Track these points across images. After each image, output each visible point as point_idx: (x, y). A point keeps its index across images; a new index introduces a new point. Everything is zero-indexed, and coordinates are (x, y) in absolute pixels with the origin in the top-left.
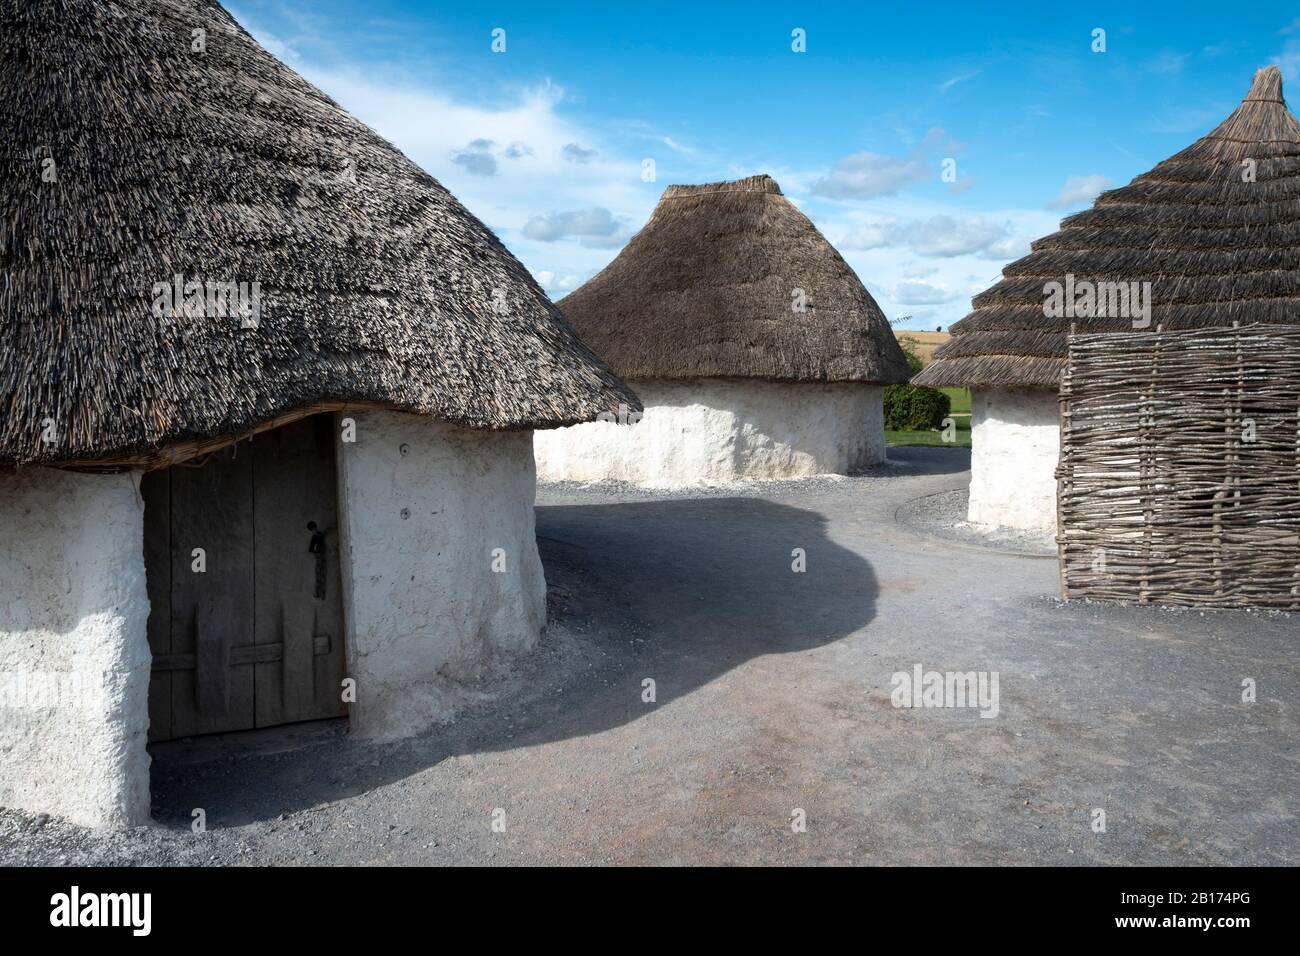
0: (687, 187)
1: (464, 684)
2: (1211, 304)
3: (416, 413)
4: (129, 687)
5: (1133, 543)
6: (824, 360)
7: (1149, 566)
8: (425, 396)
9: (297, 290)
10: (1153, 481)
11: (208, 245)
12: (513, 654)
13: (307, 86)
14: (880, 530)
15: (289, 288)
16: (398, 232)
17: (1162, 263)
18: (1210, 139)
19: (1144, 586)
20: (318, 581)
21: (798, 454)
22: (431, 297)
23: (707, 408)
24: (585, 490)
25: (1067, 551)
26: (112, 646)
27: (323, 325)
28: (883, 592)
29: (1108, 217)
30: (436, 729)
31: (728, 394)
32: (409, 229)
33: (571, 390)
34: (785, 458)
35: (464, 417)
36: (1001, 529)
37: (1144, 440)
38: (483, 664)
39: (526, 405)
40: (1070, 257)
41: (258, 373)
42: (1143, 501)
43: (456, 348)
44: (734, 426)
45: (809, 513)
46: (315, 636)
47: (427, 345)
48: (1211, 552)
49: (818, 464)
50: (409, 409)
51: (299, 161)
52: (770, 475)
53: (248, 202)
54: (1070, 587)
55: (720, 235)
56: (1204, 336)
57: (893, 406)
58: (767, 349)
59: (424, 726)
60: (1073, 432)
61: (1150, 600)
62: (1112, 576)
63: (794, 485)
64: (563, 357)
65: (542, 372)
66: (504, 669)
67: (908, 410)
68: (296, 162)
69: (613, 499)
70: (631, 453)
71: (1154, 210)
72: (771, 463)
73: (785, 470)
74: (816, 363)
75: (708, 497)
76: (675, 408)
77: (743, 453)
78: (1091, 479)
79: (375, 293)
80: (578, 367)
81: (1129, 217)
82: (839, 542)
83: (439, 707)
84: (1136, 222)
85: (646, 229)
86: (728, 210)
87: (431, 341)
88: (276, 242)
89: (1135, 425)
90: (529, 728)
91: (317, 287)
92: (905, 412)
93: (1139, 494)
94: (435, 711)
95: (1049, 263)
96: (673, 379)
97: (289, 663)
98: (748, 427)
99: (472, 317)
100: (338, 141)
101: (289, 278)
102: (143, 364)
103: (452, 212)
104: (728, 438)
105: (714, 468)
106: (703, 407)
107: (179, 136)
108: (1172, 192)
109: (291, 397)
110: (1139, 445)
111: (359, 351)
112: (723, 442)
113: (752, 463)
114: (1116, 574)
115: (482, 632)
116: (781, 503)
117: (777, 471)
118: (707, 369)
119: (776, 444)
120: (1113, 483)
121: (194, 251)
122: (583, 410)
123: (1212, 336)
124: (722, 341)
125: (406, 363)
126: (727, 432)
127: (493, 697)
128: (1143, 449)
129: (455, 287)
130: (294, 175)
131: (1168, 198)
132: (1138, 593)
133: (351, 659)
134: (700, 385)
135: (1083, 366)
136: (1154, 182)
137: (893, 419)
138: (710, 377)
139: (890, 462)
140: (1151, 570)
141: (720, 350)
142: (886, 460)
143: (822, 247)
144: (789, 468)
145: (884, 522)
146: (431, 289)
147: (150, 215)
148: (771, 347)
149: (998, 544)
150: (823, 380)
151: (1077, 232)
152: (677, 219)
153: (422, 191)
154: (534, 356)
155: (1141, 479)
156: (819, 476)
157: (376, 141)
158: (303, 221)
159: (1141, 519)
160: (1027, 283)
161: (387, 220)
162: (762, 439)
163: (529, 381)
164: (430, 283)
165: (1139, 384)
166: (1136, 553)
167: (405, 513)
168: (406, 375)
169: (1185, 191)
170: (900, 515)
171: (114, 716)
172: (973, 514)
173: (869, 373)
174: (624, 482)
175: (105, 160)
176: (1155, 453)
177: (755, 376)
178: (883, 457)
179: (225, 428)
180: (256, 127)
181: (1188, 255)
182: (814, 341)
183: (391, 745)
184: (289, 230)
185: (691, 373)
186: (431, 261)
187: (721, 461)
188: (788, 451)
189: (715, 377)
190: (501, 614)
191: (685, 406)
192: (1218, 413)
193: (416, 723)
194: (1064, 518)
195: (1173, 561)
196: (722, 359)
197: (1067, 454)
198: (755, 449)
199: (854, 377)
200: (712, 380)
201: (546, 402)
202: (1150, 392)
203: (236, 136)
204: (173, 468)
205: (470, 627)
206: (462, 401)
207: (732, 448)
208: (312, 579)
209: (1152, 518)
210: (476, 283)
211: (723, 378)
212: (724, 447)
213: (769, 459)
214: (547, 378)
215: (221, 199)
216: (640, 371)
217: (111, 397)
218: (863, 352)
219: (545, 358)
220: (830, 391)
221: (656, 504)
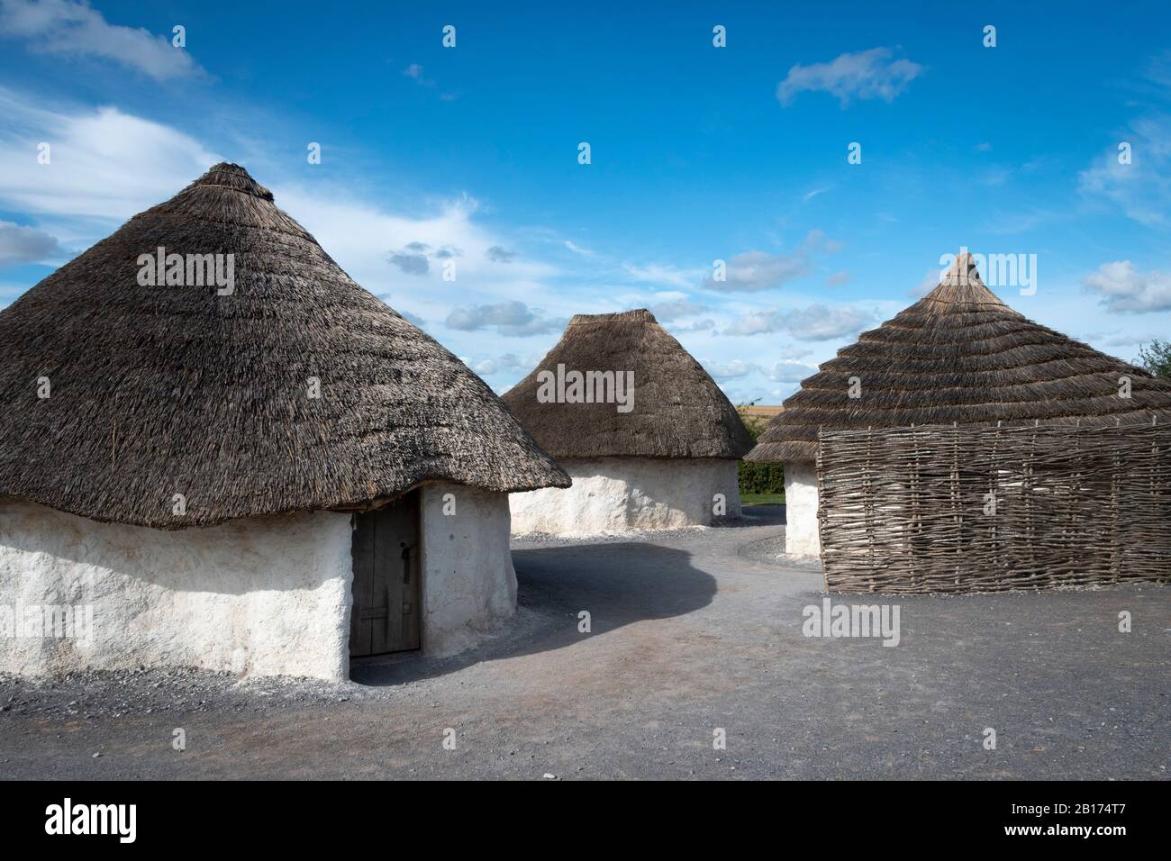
0: (588, 316)
1: (481, 631)
2: (919, 408)
3: (465, 485)
4: (346, 613)
5: (864, 556)
6: (689, 442)
7: (874, 570)
8: (469, 476)
9: (411, 427)
10: (872, 518)
11: (373, 407)
12: (503, 617)
13: (389, 308)
14: (726, 560)
15: (408, 426)
16: (448, 392)
17: (893, 382)
18: (927, 300)
19: (871, 582)
20: (406, 574)
21: (673, 511)
22: (467, 425)
23: (606, 478)
24: (518, 540)
25: (827, 563)
26: (340, 593)
27: (423, 443)
28: (719, 592)
29: (863, 350)
30: (468, 652)
31: (621, 468)
32: (452, 390)
33: (537, 471)
34: (664, 514)
35: (488, 486)
36: (806, 557)
37: (866, 494)
38: (489, 621)
39: (516, 479)
40: (840, 377)
41: (402, 467)
42: (867, 530)
43: (481, 451)
44: (626, 491)
45: (679, 551)
46: (404, 604)
47: (469, 451)
48: (908, 560)
49: (689, 518)
50: (462, 483)
51: (398, 357)
52: (653, 527)
53: (383, 383)
54: (830, 584)
55: (613, 353)
56: (896, 432)
57: (755, 474)
58: (648, 436)
59: (462, 650)
60: (825, 490)
61: (875, 590)
62: (853, 577)
63: (671, 534)
64: (531, 454)
65: (522, 462)
66: (500, 624)
67: (768, 476)
68: (398, 359)
69: (540, 546)
70: (551, 512)
71: (891, 347)
72: (653, 518)
73: (664, 522)
74: (683, 444)
75: (606, 542)
76: (582, 479)
77: (633, 511)
78: (837, 518)
79: (443, 426)
80: (538, 459)
81: (876, 351)
82: (697, 568)
83: (470, 641)
84: (879, 354)
85: (558, 346)
86: (618, 335)
87: (470, 448)
88: (400, 403)
89: (860, 485)
90: (517, 650)
91: (419, 424)
92: (765, 478)
93: (865, 526)
94: (467, 643)
95: (827, 380)
96: (581, 458)
97: (391, 618)
98: (636, 492)
99: (486, 434)
100: (412, 343)
101: (407, 421)
102: (360, 465)
103: (468, 376)
104: (622, 500)
105: (612, 522)
106: (603, 478)
107: (348, 351)
108: (903, 334)
109: (416, 479)
110: (863, 497)
111: (438, 455)
112: (618, 503)
113: (640, 518)
114: (855, 575)
115: (488, 604)
116: (661, 545)
117: (658, 524)
118: (606, 450)
119: (657, 504)
120: (850, 520)
121: (368, 410)
122: (543, 482)
123: (900, 432)
124: (615, 430)
125: (460, 460)
126: (621, 495)
127: (496, 637)
128: (865, 499)
129: (477, 419)
130: (397, 365)
131: (900, 338)
132: (868, 586)
133: (425, 614)
134: (601, 462)
135: (828, 451)
136: (893, 328)
137: (756, 485)
138: (607, 456)
139: (744, 516)
140: (874, 572)
141: (615, 437)
142: (741, 515)
143: (687, 361)
144: (666, 521)
145: (731, 555)
146: (467, 421)
147: (347, 394)
148: (651, 434)
149: (802, 566)
150: (689, 457)
151: (845, 360)
152: (581, 339)
153: (454, 367)
154: (517, 454)
155: (866, 517)
156: (689, 527)
157: (427, 338)
158: (407, 392)
159: (867, 541)
160: (814, 393)
161: (442, 385)
162: (646, 500)
163: (516, 467)
164: (467, 418)
165: (860, 461)
166: (866, 562)
167: (452, 537)
168: (460, 466)
169: (910, 334)
170: (742, 551)
171: (340, 627)
172: (788, 549)
173: (723, 451)
174: (547, 534)
175: (323, 368)
176: (873, 501)
177: (640, 455)
178: (739, 513)
179: (395, 492)
180: (378, 341)
181: (909, 377)
182: (681, 429)
183: (447, 659)
184: (404, 397)
185: (595, 453)
186: (465, 406)
187: (616, 517)
188: (666, 509)
189: (612, 456)
190: (496, 595)
191: (590, 477)
192: (906, 478)
193: (458, 649)
194: (823, 542)
195: (886, 566)
196: (616, 443)
197: (822, 503)
198: (641, 507)
199: (711, 454)
200: (609, 458)
201: (525, 478)
202: (867, 465)
203: (371, 348)
204: (374, 511)
205: (482, 600)
206: (486, 478)
207: (625, 507)
208: (402, 573)
209: (873, 541)
210: (486, 416)
211: (617, 456)
212: (619, 506)
213: (652, 515)
214: (524, 465)
215: (372, 383)
216: (558, 453)
217: (352, 480)
218: (718, 436)
219: (522, 454)
220: (695, 464)
221: (572, 548)
